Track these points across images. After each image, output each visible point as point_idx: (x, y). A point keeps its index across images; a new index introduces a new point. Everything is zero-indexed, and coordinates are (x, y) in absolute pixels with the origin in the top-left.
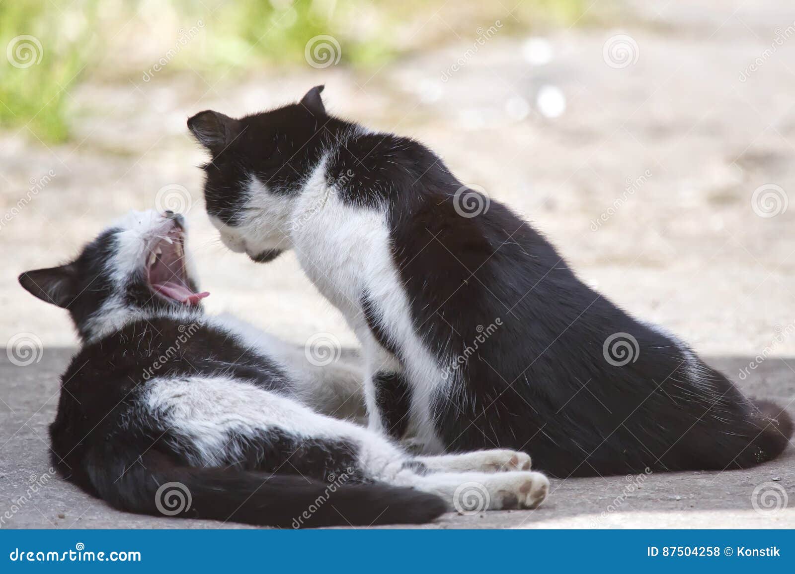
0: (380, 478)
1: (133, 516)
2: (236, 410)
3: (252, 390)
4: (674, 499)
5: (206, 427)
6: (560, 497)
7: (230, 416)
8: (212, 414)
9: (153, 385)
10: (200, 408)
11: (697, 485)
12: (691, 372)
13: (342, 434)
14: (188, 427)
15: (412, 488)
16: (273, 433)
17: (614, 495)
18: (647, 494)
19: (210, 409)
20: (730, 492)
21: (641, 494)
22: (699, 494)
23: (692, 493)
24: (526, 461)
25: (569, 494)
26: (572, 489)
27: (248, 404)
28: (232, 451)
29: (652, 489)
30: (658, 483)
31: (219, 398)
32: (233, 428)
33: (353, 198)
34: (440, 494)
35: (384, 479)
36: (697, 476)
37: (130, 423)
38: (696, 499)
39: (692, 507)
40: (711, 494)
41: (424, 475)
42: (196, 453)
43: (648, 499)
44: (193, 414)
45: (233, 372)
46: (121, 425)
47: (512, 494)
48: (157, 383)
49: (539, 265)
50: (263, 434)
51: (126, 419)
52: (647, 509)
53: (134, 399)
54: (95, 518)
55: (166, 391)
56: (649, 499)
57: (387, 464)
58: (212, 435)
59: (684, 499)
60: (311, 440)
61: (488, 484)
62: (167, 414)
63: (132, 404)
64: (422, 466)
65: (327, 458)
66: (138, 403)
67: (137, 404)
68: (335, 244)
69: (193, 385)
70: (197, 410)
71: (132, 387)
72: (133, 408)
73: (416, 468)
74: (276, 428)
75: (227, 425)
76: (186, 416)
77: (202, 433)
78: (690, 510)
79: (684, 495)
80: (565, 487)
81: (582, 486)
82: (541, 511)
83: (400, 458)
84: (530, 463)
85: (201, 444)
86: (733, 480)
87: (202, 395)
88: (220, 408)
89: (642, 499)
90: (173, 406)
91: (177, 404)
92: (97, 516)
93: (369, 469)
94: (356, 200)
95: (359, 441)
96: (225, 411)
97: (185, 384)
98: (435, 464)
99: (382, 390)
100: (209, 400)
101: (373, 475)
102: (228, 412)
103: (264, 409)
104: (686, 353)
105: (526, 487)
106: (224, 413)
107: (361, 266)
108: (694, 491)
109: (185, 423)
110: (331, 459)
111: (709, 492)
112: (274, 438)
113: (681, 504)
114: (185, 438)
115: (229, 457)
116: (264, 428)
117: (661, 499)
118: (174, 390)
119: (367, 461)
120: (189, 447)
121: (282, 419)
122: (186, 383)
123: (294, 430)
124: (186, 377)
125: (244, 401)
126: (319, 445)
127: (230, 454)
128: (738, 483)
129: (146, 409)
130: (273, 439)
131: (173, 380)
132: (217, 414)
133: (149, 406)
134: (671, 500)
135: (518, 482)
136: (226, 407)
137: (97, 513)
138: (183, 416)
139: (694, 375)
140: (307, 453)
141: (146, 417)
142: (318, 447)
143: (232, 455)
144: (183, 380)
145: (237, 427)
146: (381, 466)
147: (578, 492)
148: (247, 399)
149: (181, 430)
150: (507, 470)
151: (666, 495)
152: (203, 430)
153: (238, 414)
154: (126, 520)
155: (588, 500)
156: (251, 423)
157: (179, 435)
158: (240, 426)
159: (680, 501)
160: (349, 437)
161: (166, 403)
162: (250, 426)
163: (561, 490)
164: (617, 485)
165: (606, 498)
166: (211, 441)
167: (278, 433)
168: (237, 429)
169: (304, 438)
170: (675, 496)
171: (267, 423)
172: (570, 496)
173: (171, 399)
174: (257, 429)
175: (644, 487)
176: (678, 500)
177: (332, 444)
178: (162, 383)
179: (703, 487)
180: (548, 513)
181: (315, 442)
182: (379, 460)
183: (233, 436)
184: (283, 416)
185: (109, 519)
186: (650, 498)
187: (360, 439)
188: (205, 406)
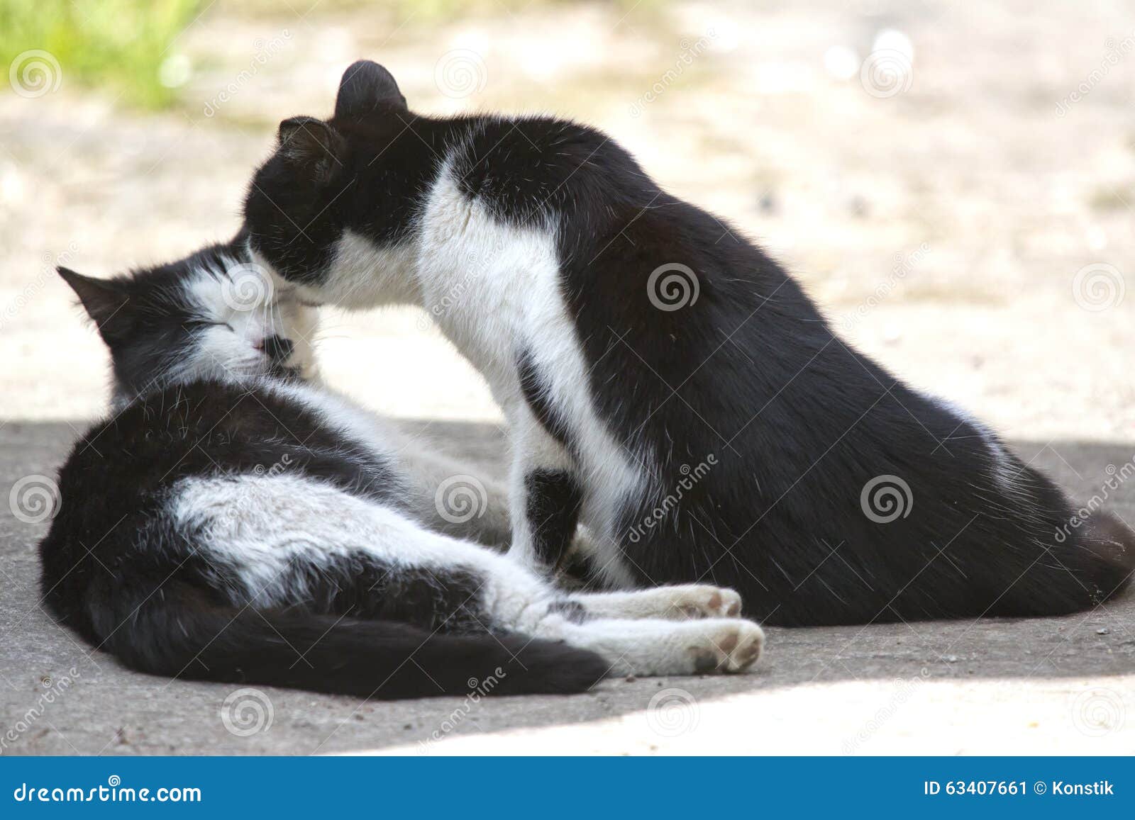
0: (515, 626)
1: (151, 679)
2: (304, 525)
3: (331, 494)
4: (948, 661)
5: (258, 551)
6: (781, 656)
7: (293, 535)
8: (268, 532)
9: (184, 487)
10: (251, 523)
11: (984, 641)
12: (1000, 474)
13: (459, 561)
14: (232, 550)
15: (562, 641)
16: (356, 561)
17: (861, 653)
18: (908, 652)
19: (265, 524)
20: (1031, 651)
21: (901, 653)
22: (985, 653)
23: (975, 652)
24: (733, 602)
25: (794, 651)
26: (800, 643)
27: (323, 516)
28: (294, 587)
29: (917, 645)
30: (928, 636)
31: (278, 508)
32: (297, 552)
33: (508, 213)
34: (602, 651)
35: (522, 629)
36: (986, 626)
37: (149, 545)
38: (979, 661)
39: (971, 673)
40: (1003, 654)
41: (581, 623)
42: (243, 589)
43: (909, 659)
44: (239, 531)
45: (304, 467)
46: (135, 544)
47: (708, 653)
48: (189, 485)
49: (781, 315)
50: (340, 561)
51: (144, 536)
52: (906, 675)
53: (155, 507)
54: (94, 681)
55: (202, 498)
56: (911, 660)
57: (526, 605)
58: (266, 564)
59: (962, 660)
60: (413, 570)
61: (673, 637)
62: (201, 531)
63: (154, 514)
64: (579, 607)
65: (436, 599)
66: (162, 513)
67: (160, 515)
68: (483, 282)
69: (243, 488)
70: (247, 526)
71: (155, 490)
72: (155, 520)
73: (568, 613)
74: (361, 553)
75: (288, 548)
76: (230, 534)
77: (251, 560)
78: (967, 678)
79: (962, 655)
80: (790, 641)
81: (816, 638)
82: (748, 677)
83: (545, 597)
84: (740, 605)
85: (250, 576)
86: (1039, 632)
87: (255, 504)
88: (279, 523)
89: (900, 660)
90: (211, 520)
91: (217, 515)
92: (98, 680)
93: (498, 614)
94: (511, 216)
95: (485, 571)
96: (287, 527)
97: (231, 486)
98: (598, 606)
99: (539, 497)
100: (266, 510)
101: (504, 623)
102: (292, 529)
103: (347, 522)
104: (993, 446)
105: (730, 642)
106: (287, 530)
107: (521, 313)
108: (978, 648)
109: (227, 545)
110: (441, 599)
111: (999, 650)
112: (357, 568)
113: (955, 668)
114: (227, 567)
115: (290, 596)
116: (343, 552)
117: (928, 661)
118: (215, 495)
119: (496, 602)
120: (232, 580)
121: (372, 537)
122: (233, 484)
123: (390, 555)
124: (234, 475)
125: (316, 512)
126: (425, 578)
127: (291, 590)
128: (1046, 637)
129: (171, 523)
130: (354, 569)
131: (214, 480)
132: (275, 531)
133: (176, 518)
134: (941, 662)
135: (717, 634)
136: (289, 521)
137: (99, 674)
138: (225, 534)
139: (1004, 478)
140: (407, 589)
141: (172, 536)
142: (423, 581)
143: (294, 594)
144: (230, 480)
145: (303, 551)
146: (517, 609)
147: (808, 648)
148: (322, 508)
149: (222, 555)
150: (704, 615)
151: (936, 653)
152: (253, 556)
153: (306, 531)
154: (139, 685)
155: (820, 661)
156: (325, 544)
157: (218, 563)
158: (307, 550)
159: (956, 663)
160: (470, 565)
161: (202, 514)
162: (322, 550)
163: (784, 645)
164: (867, 638)
165: (847, 658)
166: (263, 571)
167: (363, 562)
168: (302, 554)
169: (403, 567)
170: (949, 656)
171: (348, 545)
172: (796, 655)
173: (209, 509)
174: (332, 554)
175: (906, 642)
176: (953, 662)
177: (444, 576)
178: (196, 485)
179: (993, 643)
180: (759, 681)
181: (419, 575)
182: (514, 600)
183: (298, 565)
184: (375, 532)
185: (115, 684)
186: (911, 658)
187: (487, 568)
188: (258, 519)
